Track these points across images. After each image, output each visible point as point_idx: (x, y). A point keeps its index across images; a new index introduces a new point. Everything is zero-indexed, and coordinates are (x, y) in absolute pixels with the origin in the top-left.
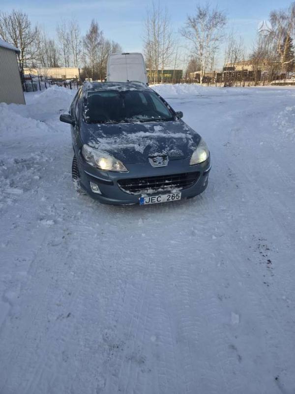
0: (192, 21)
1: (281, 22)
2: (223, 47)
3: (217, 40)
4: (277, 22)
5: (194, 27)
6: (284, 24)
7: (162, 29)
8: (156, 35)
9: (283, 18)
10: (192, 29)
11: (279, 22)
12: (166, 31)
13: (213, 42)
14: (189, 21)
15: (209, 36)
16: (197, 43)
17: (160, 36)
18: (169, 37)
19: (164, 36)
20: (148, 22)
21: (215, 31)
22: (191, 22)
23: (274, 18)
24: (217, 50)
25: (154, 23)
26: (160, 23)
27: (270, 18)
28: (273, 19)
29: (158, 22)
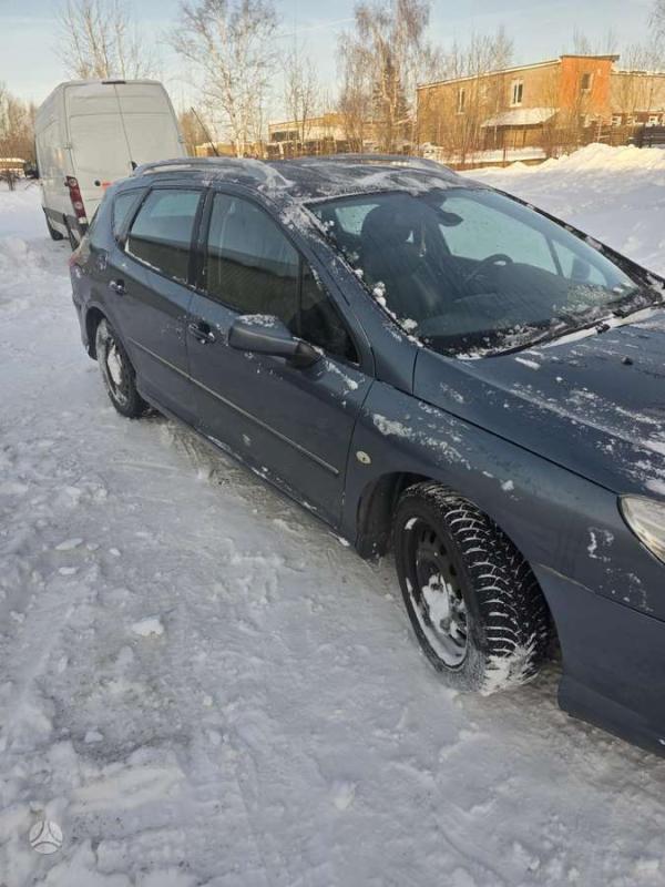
0: (195, 14)
1: (379, 30)
2: (279, 83)
3: (262, 64)
4: (371, 30)
5: (203, 29)
6: (386, 34)
7: (112, 32)
8: (100, 47)
9: (383, 21)
10: (197, 37)
11: (375, 31)
12: (123, 39)
13: (253, 70)
14: (186, 16)
15: (242, 54)
16: (215, 70)
17: (109, 49)
18: (134, 53)
19: (120, 51)
20: (71, 14)
21: (254, 42)
22: (192, 17)
23: (363, 19)
24: (265, 89)
25: (88, 17)
26: (104, 18)
27: (357, 20)
28: (360, 23)
29: (98, 16)
